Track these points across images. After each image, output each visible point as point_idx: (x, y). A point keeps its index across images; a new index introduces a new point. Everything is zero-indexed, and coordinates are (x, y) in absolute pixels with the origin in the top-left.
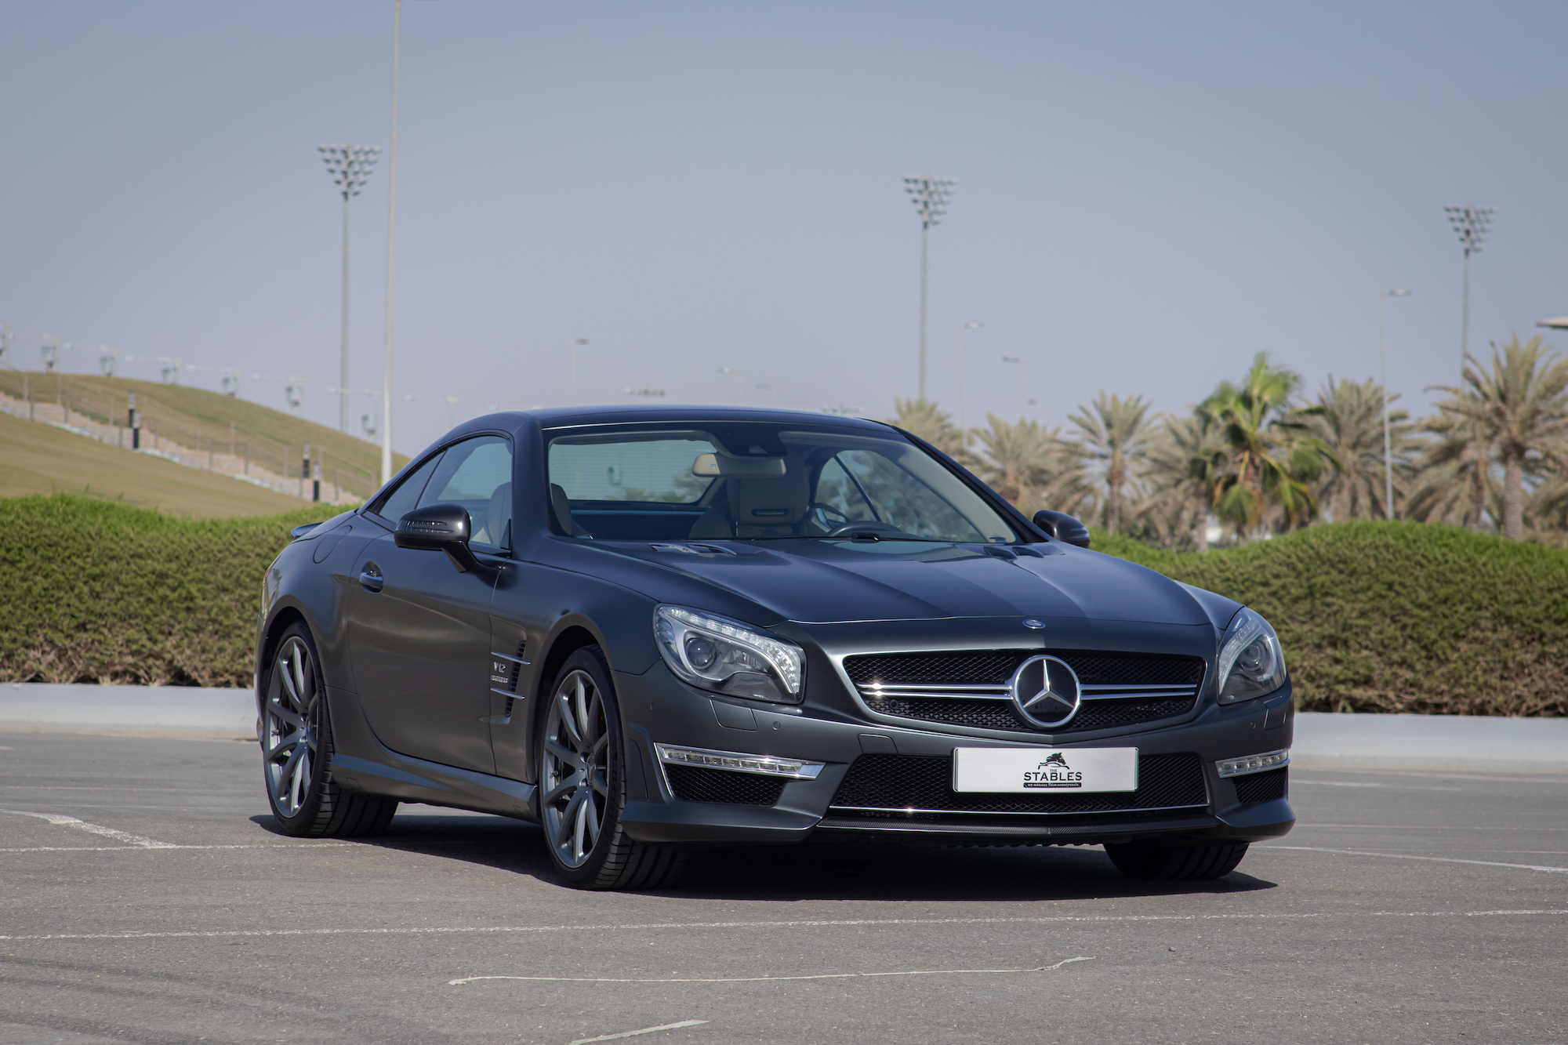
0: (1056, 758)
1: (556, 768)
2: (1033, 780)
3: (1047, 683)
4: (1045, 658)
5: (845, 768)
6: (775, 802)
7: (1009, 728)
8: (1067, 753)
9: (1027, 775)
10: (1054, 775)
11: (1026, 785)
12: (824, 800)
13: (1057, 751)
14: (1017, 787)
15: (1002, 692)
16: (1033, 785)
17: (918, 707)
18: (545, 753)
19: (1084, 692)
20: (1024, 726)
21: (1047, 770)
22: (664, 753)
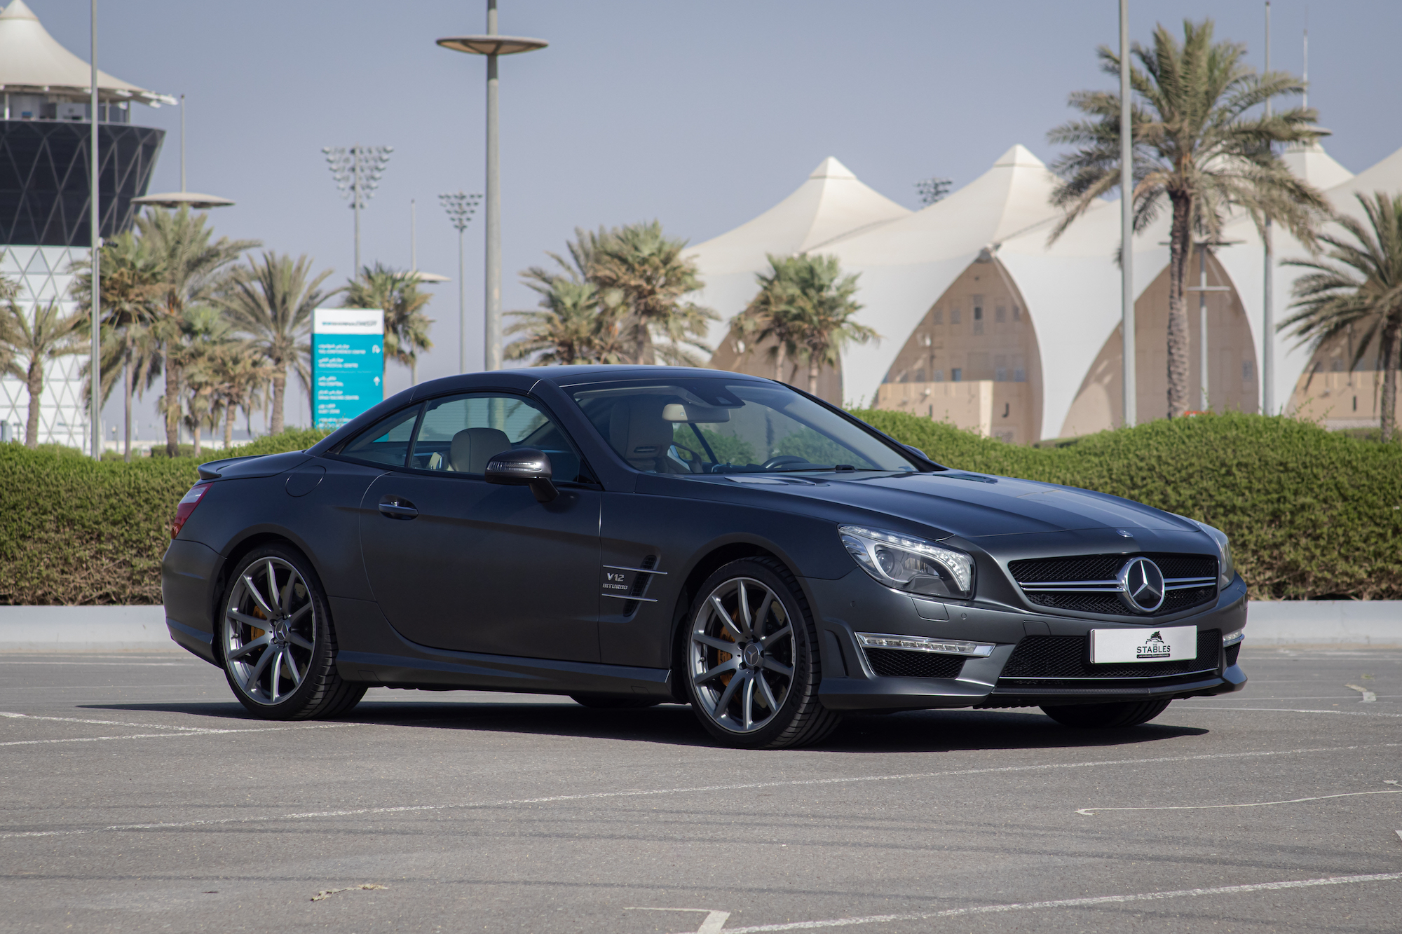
0: (1156, 635)
1: (702, 656)
2: (1142, 653)
3: (1145, 581)
4: (1141, 559)
5: (1012, 647)
6: (957, 675)
7: (1121, 613)
8: (1163, 631)
9: (1139, 649)
10: (1156, 648)
11: (1138, 656)
12: (996, 673)
13: (1156, 630)
14: (1133, 659)
15: (1115, 586)
16: (1143, 657)
17: (1061, 599)
18: (693, 644)
19: (1167, 585)
20: (1131, 612)
21: (1151, 644)
22: (864, 639)
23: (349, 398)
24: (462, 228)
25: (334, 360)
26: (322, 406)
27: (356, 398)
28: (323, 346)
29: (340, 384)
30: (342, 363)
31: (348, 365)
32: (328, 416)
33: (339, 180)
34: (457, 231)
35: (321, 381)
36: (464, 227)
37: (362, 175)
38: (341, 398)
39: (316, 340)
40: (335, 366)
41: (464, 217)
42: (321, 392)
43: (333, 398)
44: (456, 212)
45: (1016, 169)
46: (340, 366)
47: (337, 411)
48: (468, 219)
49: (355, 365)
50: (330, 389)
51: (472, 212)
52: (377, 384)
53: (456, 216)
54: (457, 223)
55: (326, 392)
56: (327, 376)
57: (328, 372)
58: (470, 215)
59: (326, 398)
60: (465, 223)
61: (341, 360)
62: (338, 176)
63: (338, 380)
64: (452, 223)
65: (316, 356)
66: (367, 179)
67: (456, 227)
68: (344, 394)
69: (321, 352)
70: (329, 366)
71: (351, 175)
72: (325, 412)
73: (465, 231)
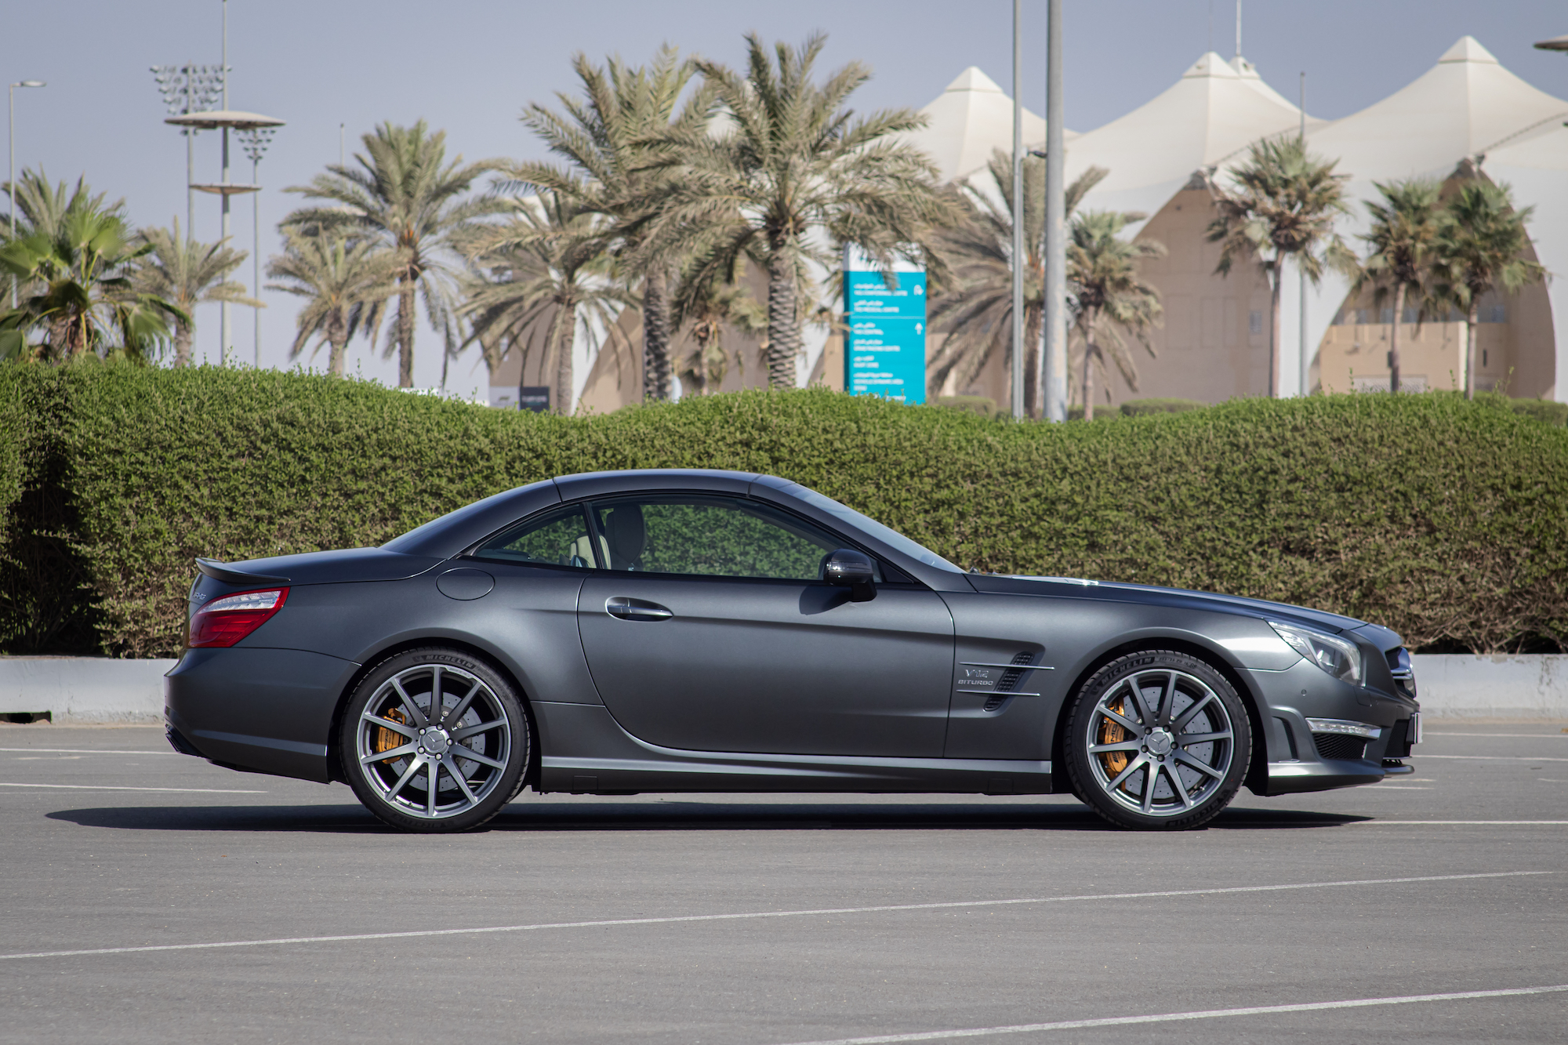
5: (1391, 730)
6: (1361, 756)
12: (1381, 754)
22: (1313, 725)
23: (889, 349)
24: (256, 159)
25: (871, 303)
26: (858, 359)
27: (897, 348)
28: (859, 286)
29: (879, 332)
30: (882, 307)
31: (888, 310)
32: (865, 370)
33: (170, 103)
34: (251, 162)
35: (857, 329)
36: (260, 157)
37: (196, 97)
38: (880, 349)
39: (852, 279)
40: (873, 310)
41: (259, 146)
42: (857, 342)
43: (871, 349)
44: (250, 141)
45: (972, 94)
46: (879, 310)
47: (875, 365)
48: (264, 149)
49: (896, 310)
50: (868, 337)
51: (269, 141)
52: (919, 332)
53: (250, 146)
54: (251, 153)
55: (863, 341)
56: (864, 322)
57: (865, 318)
58: (266, 145)
59: (863, 349)
60: (260, 153)
61: (880, 303)
62: (169, 98)
63: (877, 327)
64: (245, 154)
65: (852, 298)
66: (202, 102)
67: (250, 157)
68: (884, 344)
69: (858, 293)
70: (867, 310)
71: (184, 98)
72: (862, 365)
73: (260, 162)
